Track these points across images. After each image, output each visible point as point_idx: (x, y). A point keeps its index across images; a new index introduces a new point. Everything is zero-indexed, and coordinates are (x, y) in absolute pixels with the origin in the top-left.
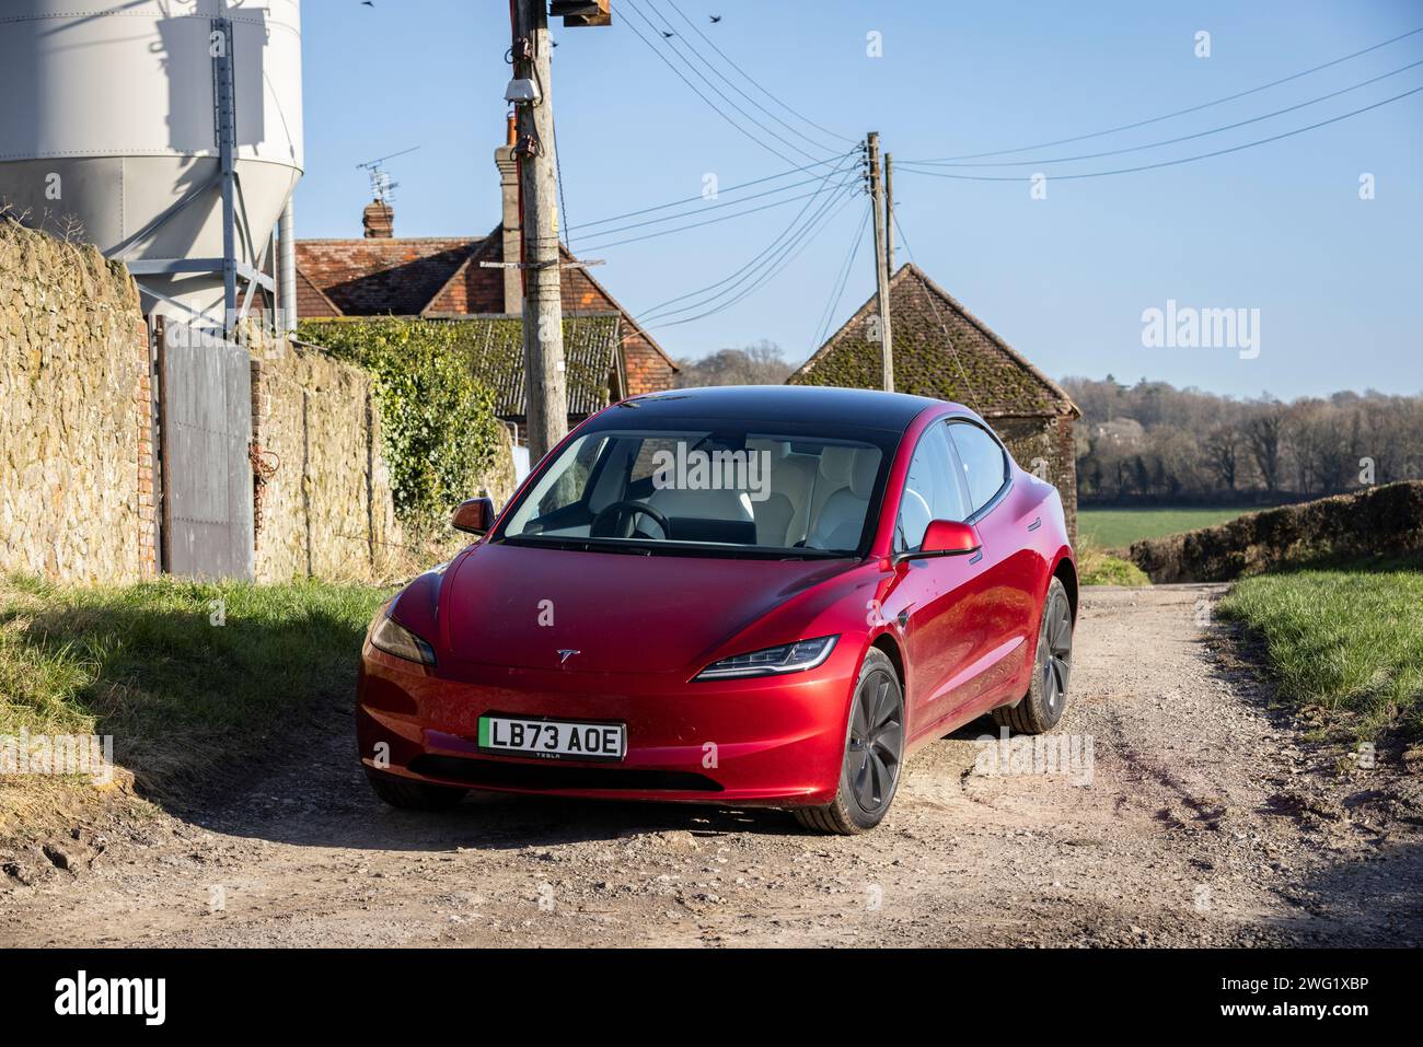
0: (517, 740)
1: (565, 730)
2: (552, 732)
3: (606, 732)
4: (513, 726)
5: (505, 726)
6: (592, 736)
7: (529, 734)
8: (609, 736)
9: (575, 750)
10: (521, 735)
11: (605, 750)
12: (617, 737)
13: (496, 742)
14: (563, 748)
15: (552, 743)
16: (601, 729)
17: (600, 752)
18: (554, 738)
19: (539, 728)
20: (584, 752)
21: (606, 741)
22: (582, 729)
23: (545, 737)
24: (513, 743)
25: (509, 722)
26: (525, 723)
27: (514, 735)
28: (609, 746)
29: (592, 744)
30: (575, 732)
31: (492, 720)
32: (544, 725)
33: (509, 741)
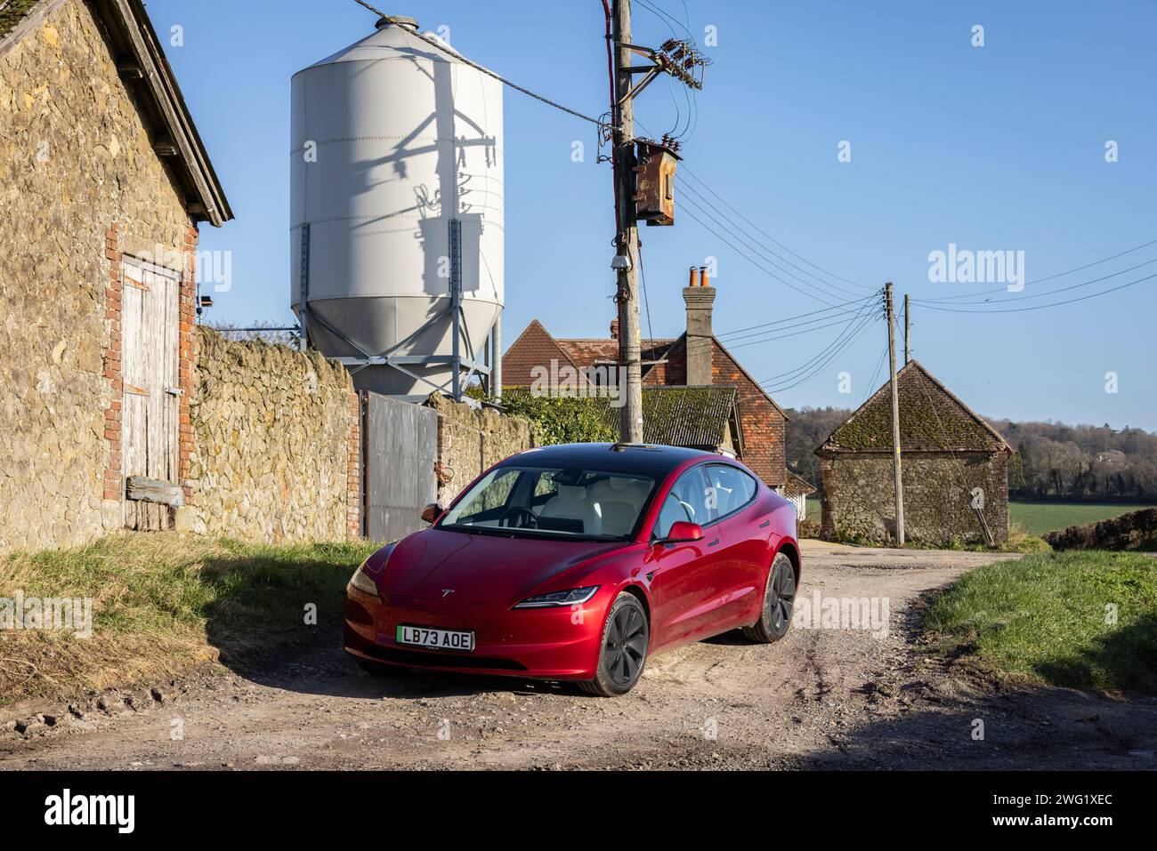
0: (416, 639)
1: (441, 634)
2: (435, 635)
3: (463, 636)
4: (414, 631)
5: (410, 630)
6: (456, 638)
7: (423, 636)
8: (465, 638)
9: (446, 646)
10: (418, 636)
11: (462, 646)
12: (469, 639)
13: (405, 640)
14: (440, 644)
15: (434, 641)
16: (460, 634)
17: (459, 647)
18: (436, 638)
19: (427, 632)
20: (451, 646)
21: (463, 641)
22: (450, 634)
23: (431, 638)
24: (414, 641)
25: (412, 629)
26: (420, 630)
27: (415, 636)
28: (465, 644)
29: (456, 643)
30: (446, 636)
31: (404, 628)
32: (430, 631)
33: (412, 639)
